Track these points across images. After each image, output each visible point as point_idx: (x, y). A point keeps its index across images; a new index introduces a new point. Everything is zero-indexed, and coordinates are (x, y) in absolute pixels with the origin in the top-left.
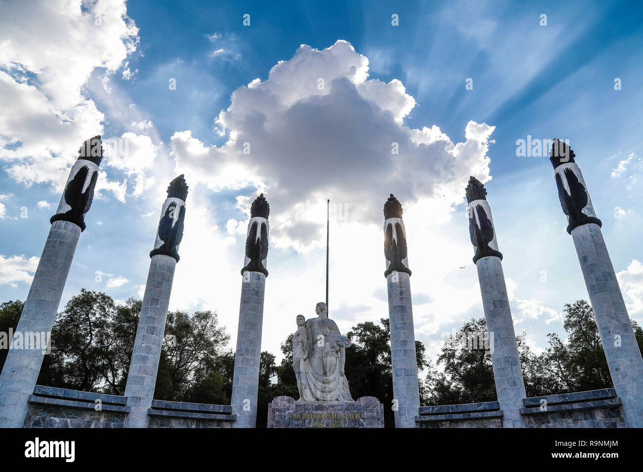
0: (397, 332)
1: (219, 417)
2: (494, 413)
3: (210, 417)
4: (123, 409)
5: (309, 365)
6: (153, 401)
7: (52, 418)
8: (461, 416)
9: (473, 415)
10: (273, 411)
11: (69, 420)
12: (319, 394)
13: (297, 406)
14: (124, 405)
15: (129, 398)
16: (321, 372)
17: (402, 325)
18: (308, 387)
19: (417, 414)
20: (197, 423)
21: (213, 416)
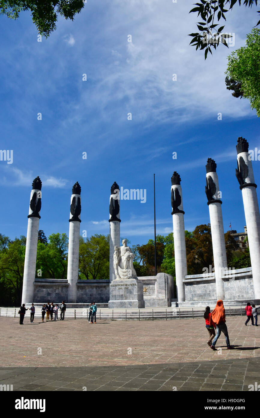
1: (103, 284)
6: (78, 280)
7: (43, 289)
11: (48, 289)
13: (114, 282)
14: (66, 283)
20: (96, 287)
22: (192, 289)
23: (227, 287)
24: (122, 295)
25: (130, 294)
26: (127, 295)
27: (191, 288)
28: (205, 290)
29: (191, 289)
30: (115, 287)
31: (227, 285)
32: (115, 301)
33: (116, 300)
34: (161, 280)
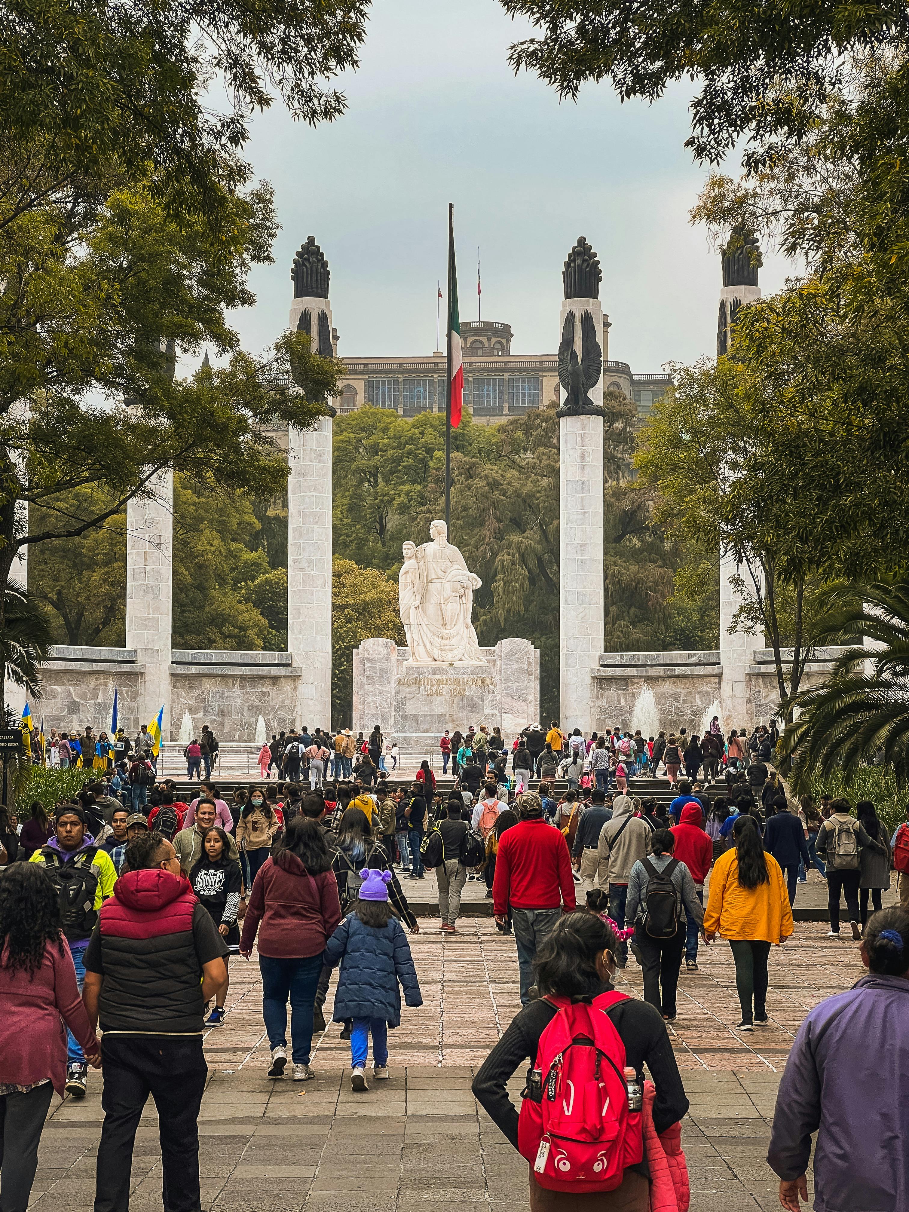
0: (571, 528)
1: (275, 671)
2: (709, 670)
3: (260, 673)
4: (137, 668)
5: (423, 615)
6: (172, 653)
8: (661, 671)
9: (678, 670)
10: (362, 662)
11: (72, 688)
12: (436, 654)
13: (408, 668)
14: (132, 662)
15: (139, 651)
16: (441, 622)
17: (580, 516)
18: (421, 643)
19: (596, 665)
20: (241, 682)
21: (265, 671)
22: (623, 704)
23: (763, 702)
24: (442, 715)
25: (472, 712)
26: (460, 715)
27: (619, 701)
28: (677, 708)
29: (622, 700)
30: (413, 688)
31: (766, 697)
32: (414, 735)
33: (418, 730)
34: (515, 666)
